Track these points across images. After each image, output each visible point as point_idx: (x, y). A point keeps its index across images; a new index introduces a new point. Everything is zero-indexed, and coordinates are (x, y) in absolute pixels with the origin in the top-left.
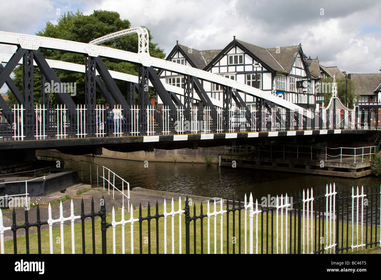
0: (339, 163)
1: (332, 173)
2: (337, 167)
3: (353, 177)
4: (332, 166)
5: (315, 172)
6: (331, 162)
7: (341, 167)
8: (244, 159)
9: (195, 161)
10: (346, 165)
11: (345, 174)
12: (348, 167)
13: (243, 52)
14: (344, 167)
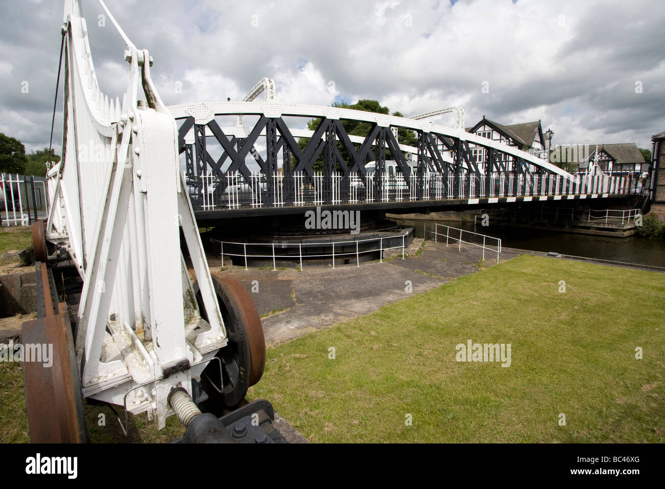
0: (604, 223)
1: (595, 232)
2: (602, 227)
3: (620, 236)
4: (595, 226)
5: (576, 231)
6: (595, 223)
7: (606, 226)
8: (500, 218)
9: (450, 219)
10: (612, 226)
11: (612, 233)
12: (614, 227)
13: (491, 129)
14: (610, 227)
